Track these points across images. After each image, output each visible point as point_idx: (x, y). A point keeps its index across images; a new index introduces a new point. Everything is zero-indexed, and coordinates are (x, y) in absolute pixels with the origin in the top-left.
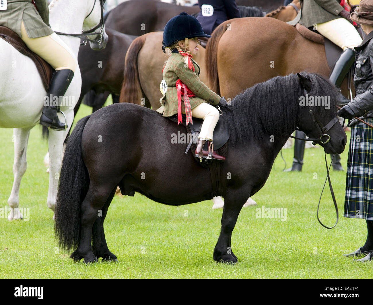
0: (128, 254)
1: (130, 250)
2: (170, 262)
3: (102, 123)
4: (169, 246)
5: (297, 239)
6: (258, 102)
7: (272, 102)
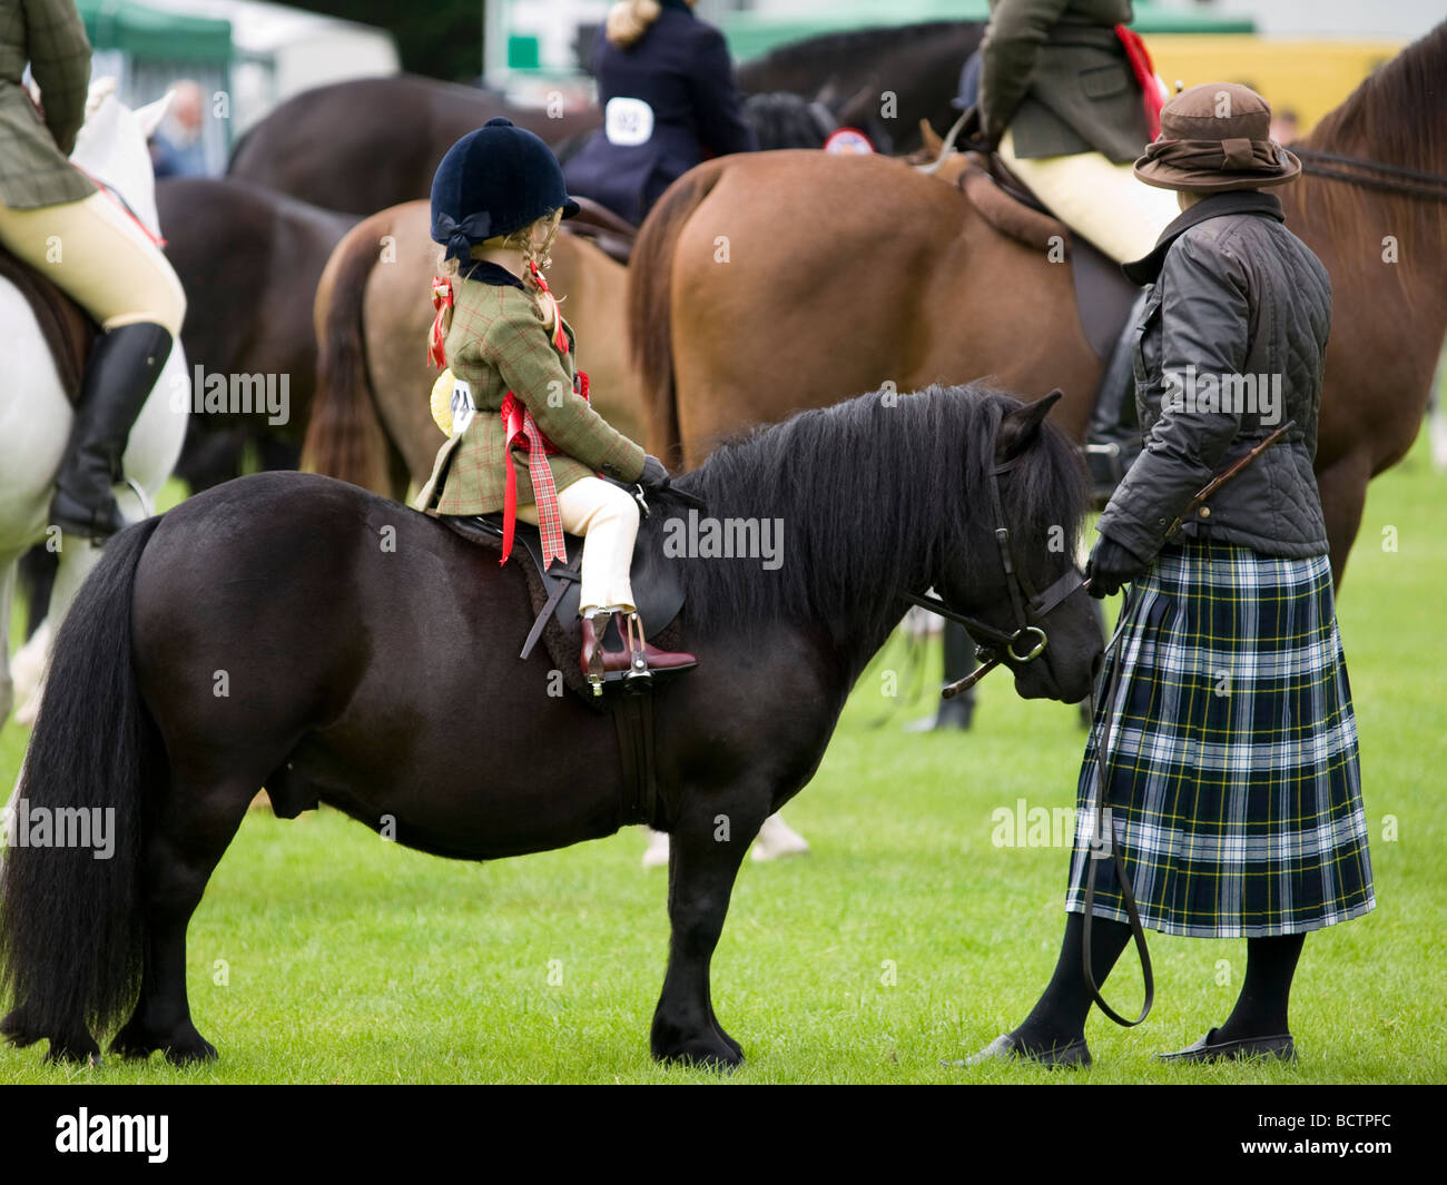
0: (334, 1029)
1: (340, 1014)
2: (492, 1062)
3: (217, 537)
4: (487, 1002)
5: (962, 981)
6: (804, 478)
7: (855, 478)
